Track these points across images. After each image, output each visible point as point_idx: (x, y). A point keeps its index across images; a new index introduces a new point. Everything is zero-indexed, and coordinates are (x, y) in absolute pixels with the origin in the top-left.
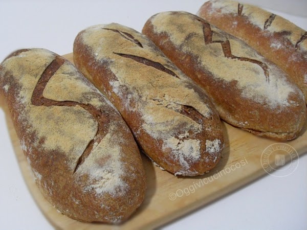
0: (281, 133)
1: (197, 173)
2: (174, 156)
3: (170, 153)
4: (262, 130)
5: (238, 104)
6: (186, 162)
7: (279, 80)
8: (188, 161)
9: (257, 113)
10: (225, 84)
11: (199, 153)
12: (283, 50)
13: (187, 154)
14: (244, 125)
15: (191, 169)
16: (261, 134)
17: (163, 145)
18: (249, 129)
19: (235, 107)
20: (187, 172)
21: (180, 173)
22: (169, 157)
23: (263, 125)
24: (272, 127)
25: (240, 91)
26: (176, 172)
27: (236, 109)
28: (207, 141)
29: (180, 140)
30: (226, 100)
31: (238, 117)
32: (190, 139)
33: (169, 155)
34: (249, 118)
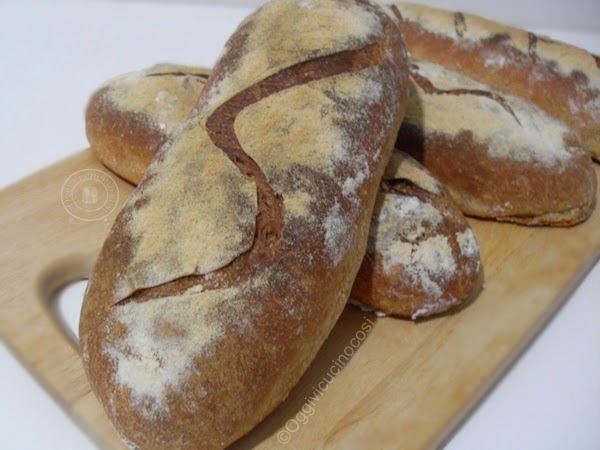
0: (569, 210)
1: (454, 300)
2: (410, 278)
3: (401, 274)
4: (536, 212)
5: (485, 173)
6: (434, 284)
7: (534, 116)
8: (438, 281)
9: (526, 182)
10: (451, 141)
11: (453, 261)
12: (512, 67)
13: (433, 268)
14: (503, 210)
15: (445, 296)
16: (535, 221)
17: (384, 263)
18: (511, 216)
19: (481, 180)
20: (437, 304)
21: (422, 311)
22: (400, 283)
23: (538, 203)
24: (555, 202)
25: (484, 147)
26: (415, 312)
27: (482, 184)
28: (458, 234)
29: (413, 243)
30: (460, 171)
31: (490, 197)
32: (430, 239)
33: (401, 279)
34: (513, 193)
